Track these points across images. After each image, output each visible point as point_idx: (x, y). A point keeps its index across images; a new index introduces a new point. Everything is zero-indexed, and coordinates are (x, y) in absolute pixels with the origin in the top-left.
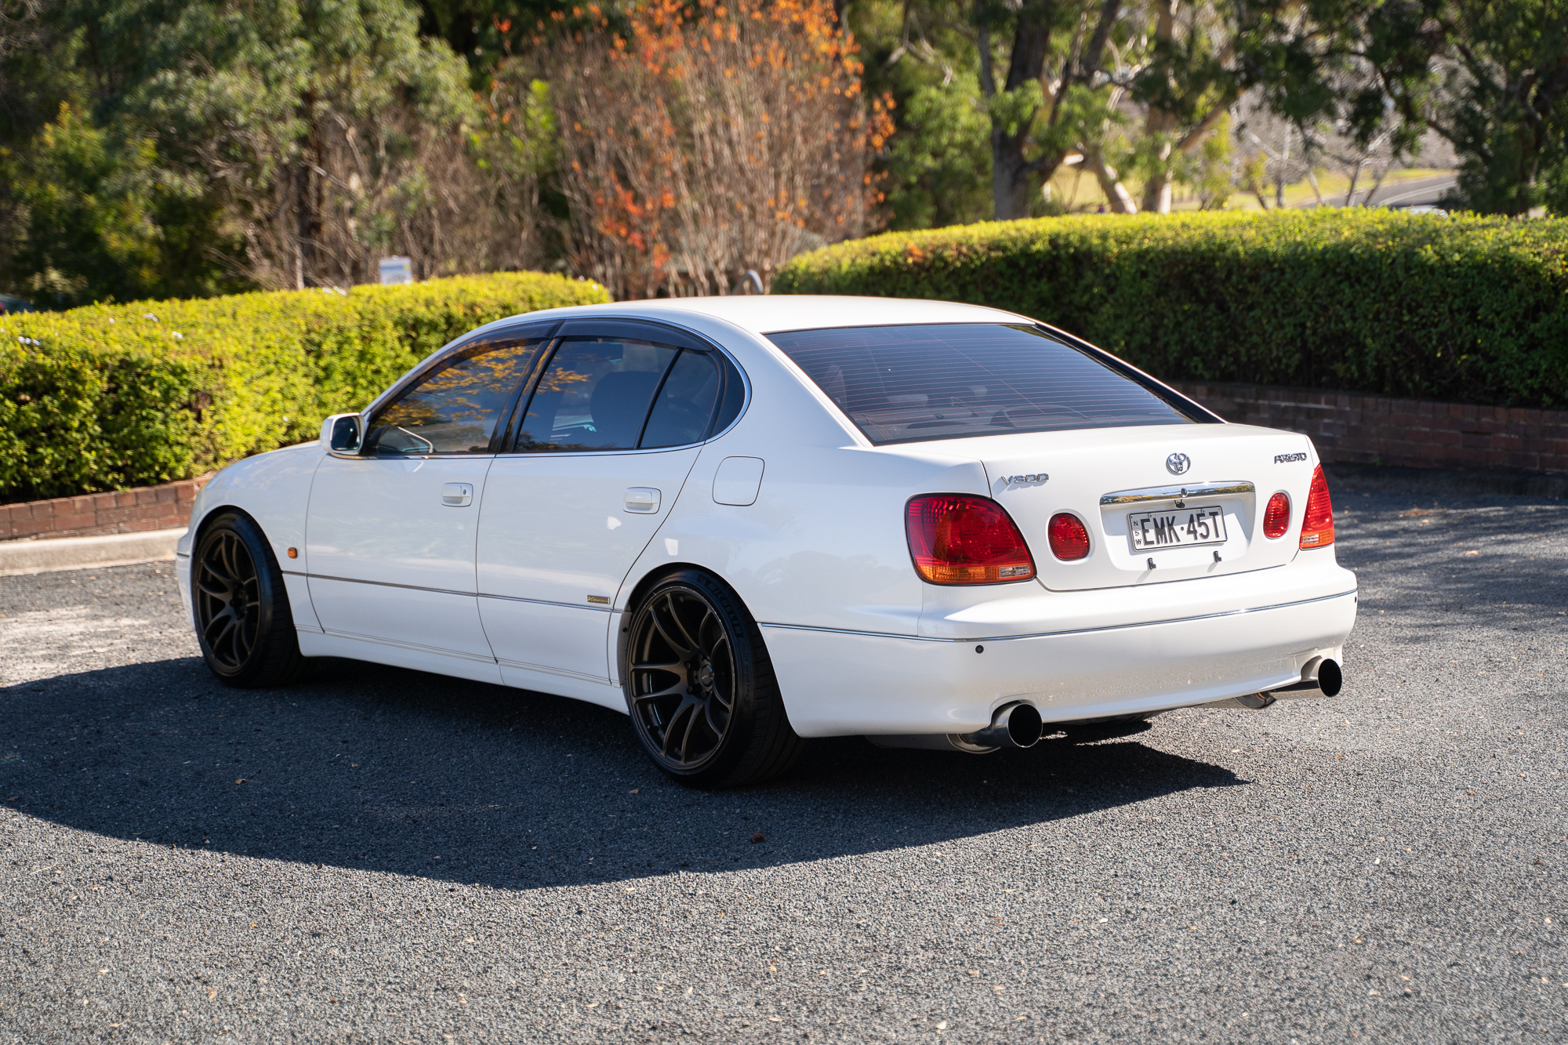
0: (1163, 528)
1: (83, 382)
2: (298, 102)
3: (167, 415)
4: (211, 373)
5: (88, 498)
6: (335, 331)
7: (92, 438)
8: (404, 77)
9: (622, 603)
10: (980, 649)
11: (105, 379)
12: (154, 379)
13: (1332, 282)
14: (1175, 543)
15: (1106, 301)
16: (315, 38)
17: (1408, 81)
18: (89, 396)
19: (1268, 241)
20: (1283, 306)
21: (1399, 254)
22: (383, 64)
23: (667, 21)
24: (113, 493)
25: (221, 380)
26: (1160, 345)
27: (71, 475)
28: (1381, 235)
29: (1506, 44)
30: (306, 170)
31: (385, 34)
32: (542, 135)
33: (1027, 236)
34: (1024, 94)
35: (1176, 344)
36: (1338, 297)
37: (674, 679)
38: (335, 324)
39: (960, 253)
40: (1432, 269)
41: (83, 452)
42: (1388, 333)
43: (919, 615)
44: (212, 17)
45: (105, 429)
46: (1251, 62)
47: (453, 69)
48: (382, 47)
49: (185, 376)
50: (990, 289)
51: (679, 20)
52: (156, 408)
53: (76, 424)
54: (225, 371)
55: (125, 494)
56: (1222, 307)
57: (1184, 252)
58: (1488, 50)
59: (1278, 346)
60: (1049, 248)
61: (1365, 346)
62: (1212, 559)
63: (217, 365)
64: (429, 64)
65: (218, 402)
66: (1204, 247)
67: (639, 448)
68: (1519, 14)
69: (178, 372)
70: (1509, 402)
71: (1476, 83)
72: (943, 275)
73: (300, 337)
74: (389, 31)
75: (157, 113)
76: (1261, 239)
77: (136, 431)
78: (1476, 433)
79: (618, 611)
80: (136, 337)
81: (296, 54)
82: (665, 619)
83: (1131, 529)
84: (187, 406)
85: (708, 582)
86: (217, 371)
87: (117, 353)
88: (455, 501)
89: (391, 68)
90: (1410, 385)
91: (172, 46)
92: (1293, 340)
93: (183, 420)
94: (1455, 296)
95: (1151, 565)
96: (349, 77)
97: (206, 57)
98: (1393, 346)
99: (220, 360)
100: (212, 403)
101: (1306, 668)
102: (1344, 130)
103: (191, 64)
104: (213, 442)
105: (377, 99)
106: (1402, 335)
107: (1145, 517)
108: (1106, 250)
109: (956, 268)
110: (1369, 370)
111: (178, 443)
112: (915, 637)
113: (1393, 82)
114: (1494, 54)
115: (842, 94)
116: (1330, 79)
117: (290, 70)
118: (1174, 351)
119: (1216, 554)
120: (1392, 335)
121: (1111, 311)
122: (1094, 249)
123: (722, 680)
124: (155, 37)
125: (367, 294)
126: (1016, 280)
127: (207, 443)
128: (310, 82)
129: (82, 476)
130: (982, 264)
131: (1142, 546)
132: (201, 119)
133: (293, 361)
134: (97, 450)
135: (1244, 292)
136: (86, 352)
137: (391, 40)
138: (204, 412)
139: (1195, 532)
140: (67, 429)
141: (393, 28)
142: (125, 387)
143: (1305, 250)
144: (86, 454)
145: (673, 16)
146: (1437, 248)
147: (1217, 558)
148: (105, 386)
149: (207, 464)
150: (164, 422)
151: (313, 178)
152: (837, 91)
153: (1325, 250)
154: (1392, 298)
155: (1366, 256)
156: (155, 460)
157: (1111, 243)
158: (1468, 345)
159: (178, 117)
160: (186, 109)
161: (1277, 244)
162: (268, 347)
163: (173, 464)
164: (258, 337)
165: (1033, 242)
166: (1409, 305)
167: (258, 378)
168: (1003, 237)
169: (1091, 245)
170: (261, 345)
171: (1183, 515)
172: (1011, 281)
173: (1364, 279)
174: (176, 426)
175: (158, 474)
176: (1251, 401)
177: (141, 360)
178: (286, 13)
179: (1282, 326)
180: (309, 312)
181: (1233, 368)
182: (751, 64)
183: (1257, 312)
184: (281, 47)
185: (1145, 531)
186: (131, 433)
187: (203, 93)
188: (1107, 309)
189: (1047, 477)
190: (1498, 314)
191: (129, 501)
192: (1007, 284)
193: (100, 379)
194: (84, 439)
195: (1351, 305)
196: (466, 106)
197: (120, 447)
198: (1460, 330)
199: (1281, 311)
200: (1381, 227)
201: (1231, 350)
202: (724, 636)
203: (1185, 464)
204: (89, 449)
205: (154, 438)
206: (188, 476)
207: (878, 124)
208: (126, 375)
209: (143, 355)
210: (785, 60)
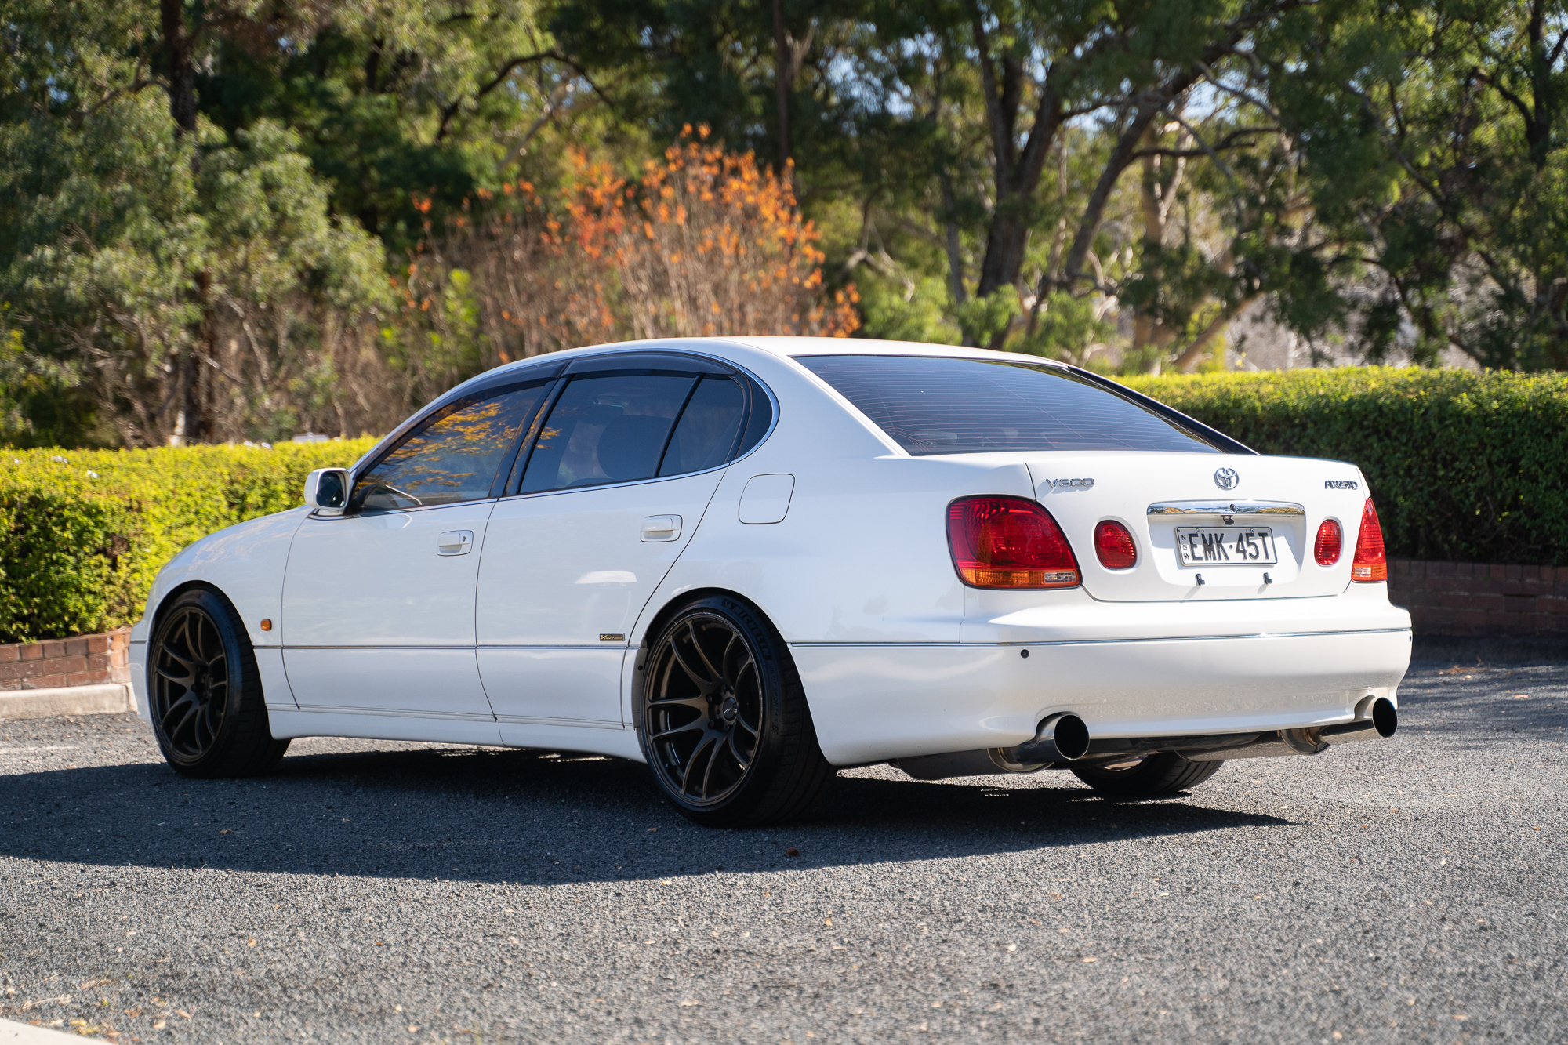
0: (1212, 544)
2: (191, 284)
3: (79, 561)
4: (129, 517)
6: (260, 483)
8: (311, 261)
9: (638, 638)
10: (1025, 654)
11: (13, 518)
12: (67, 519)
13: (1359, 436)
14: (1224, 560)
16: (212, 215)
17: (1426, 291)
19: (1287, 395)
21: (1431, 404)
22: (286, 245)
23: (605, 202)
24: (17, 645)
25: (139, 525)
28: (1411, 385)
29: (1535, 247)
30: (196, 362)
31: (290, 212)
32: (461, 331)
34: (998, 301)
36: (1366, 452)
37: (694, 713)
38: (260, 476)
40: (1468, 419)
42: (1421, 489)
43: (961, 621)
44: (97, 188)
45: (10, 573)
46: (1252, 267)
47: (367, 252)
48: (288, 226)
49: (100, 518)
51: (620, 202)
52: (67, 551)
54: (144, 515)
55: (31, 646)
58: (1516, 254)
61: (1396, 505)
62: (1262, 581)
63: (135, 508)
64: (340, 244)
65: (135, 549)
66: (1217, 403)
67: (657, 476)
68: (1550, 214)
69: (92, 512)
70: (1555, 561)
71: (1500, 291)
73: (222, 487)
74: (295, 208)
75: (32, 294)
76: (1280, 393)
77: (45, 576)
78: (1519, 596)
79: (633, 647)
81: (191, 231)
82: (687, 650)
83: (1178, 543)
84: (102, 551)
85: (734, 606)
86: (135, 514)
87: (26, 490)
88: (452, 550)
89: (296, 248)
90: (1446, 547)
91: (50, 220)
93: (96, 567)
94: (1494, 447)
95: (1200, 581)
96: (246, 261)
97: (89, 233)
98: (1427, 504)
99: (139, 503)
100: (129, 549)
101: (1360, 707)
102: (1357, 343)
103: (71, 240)
104: (128, 594)
105: (281, 282)
106: (1436, 492)
107: (1193, 531)
110: (1401, 531)
111: (90, 592)
112: (958, 643)
113: (1410, 293)
114: (1523, 260)
115: (801, 285)
116: (1340, 286)
117: (183, 248)
119: (1265, 576)
120: (1426, 491)
123: (749, 710)
124: (31, 210)
125: (294, 449)
127: (122, 593)
128: (206, 263)
131: (1190, 561)
132: (82, 298)
133: (215, 513)
137: (298, 219)
138: (120, 558)
139: (1244, 551)
141: (300, 204)
142: (34, 528)
143: (1329, 401)
145: (612, 197)
146: (1473, 396)
147: (1267, 580)
148: (13, 526)
149: (120, 617)
150: (77, 568)
151: (203, 370)
152: (796, 280)
153: (1351, 401)
154: (1425, 452)
155: (1396, 407)
156: (65, 610)
158: (1509, 500)
159: (58, 297)
160: (66, 288)
161: (1299, 398)
162: (189, 495)
163: (84, 614)
164: (179, 481)
166: (1444, 459)
167: (177, 527)
170: (182, 491)
171: (1231, 533)
173: (1394, 433)
174: (89, 572)
175: (67, 625)
177: (52, 499)
178: (179, 186)
180: (232, 462)
182: (700, 251)
184: (174, 223)
185: (1193, 546)
186: (39, 578)
187: (85, 271)
189: (1092, 482)
190: (1541, 466)
191: (36, 654)
193: (8, 518)
195: (1379, 461)
196: (380, 289)
197: (26, 594)
198: (1500, 484)
200: (1411, 379)
202: (751, 659)
203: (1234, 480)
205: (64, 585)
206: (100, 629)
207: (840, 318)
208: (35, 514)
209: (55, 494)
210: (737, 246)
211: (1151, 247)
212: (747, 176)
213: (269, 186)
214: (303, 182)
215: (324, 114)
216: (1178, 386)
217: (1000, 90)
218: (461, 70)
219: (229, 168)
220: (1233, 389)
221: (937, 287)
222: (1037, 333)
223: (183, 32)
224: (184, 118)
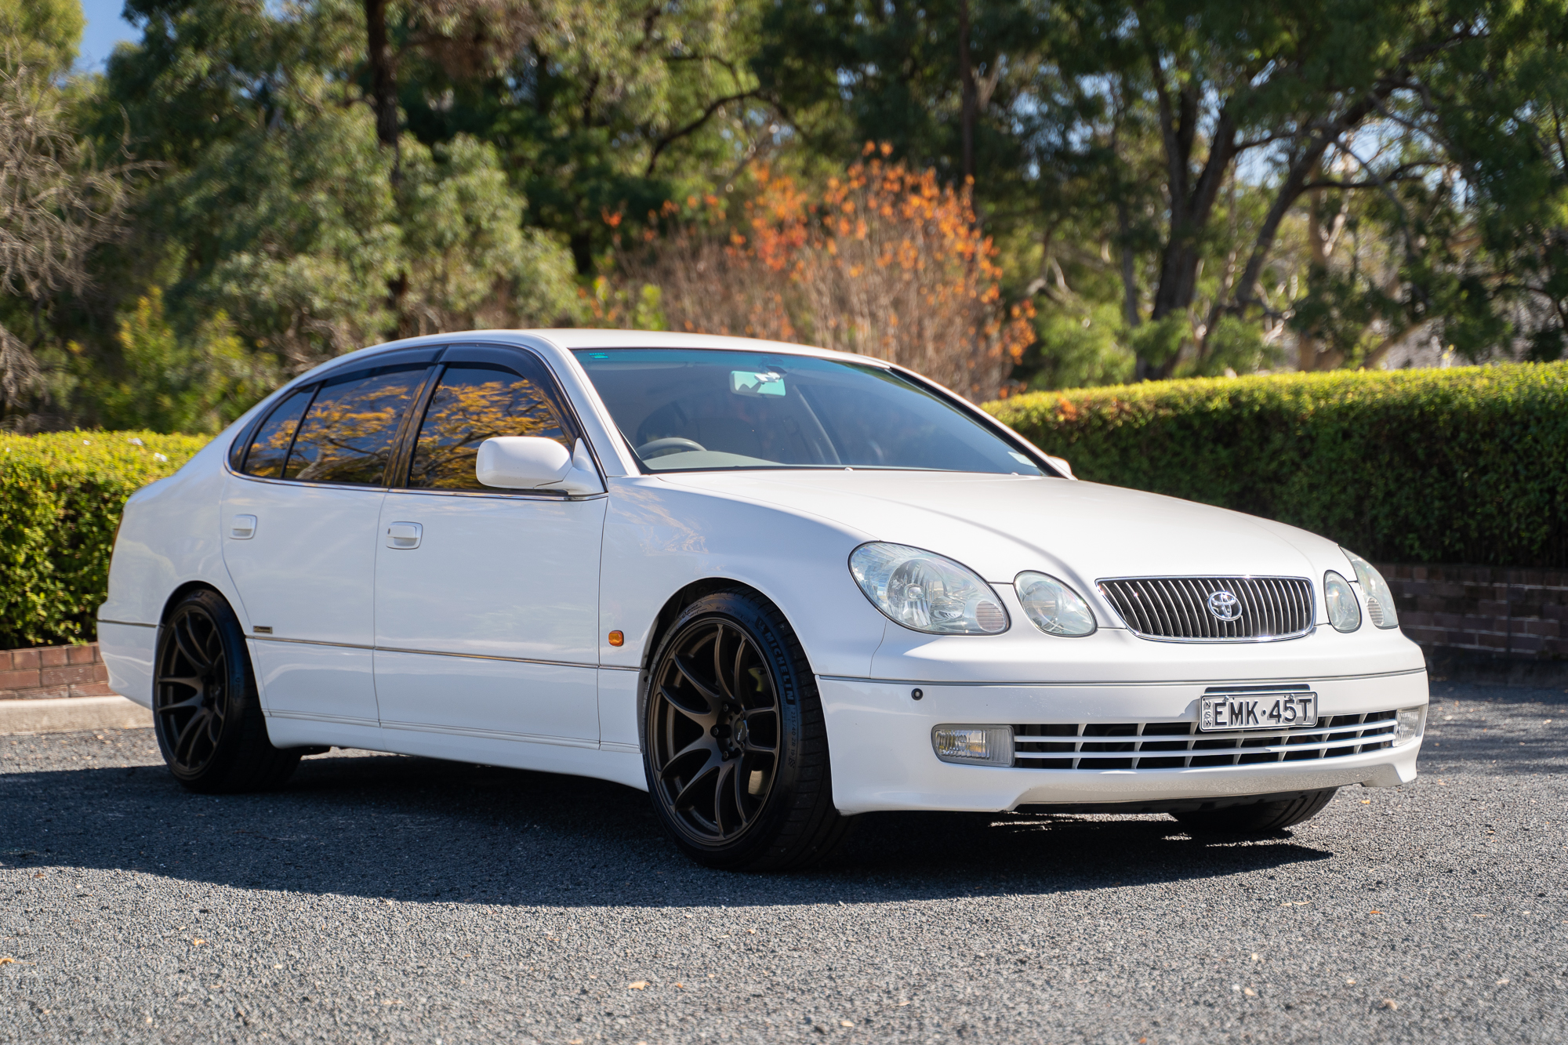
1: (33, 506)
2: (387, 292)
5: (32, 651)
7: (42, 578)
8: (503, 271)
11: (62, 503)
15: (1298, 467)
16: (408, 225)
18: (40, 524)
19: (1502, 389)
20: (1526, 468)
22: (480, 257)
23: (789, 218)
24: (65, 647)
26: (1366, 519)
27: (12, 622)
31: (484, 224)
33: (1203, 393)
34: (1171, 324)
35: (1387, 517)
39: (1122, 410)
41: (29, 594)
44: (297, 198)
45: (59, 567)
46: (1418, 293)
47: (557, 262)
48: (483, 238)
50: (1157, 453)
51: (803, 218)
53: (21, 559)
55: (81, 648)
56: (1447, 472)
57: (1399, 407)
59: (1519, 516)
60: (1229, 406)
64: (529, 255)
66: (1423, 398)
72: (1100, 435)
74: (489, 220)
75: (230, 297)
80: (108, 458)
81: (385, 240)
87: (79, 473)
89: (490, 259)
91: (250, 228)
92: (1539, 510)
96: (445, 271)
97: (288, 242)
103: (270, 249)
105: (476, 293)
108: (1300, 406)
109: (1117, 428)
115: (977, 301)
116: (1505, 312)
117: (378, 256)
118: (1385, 526)
121: (1305, 481)
122: (1286, 406)
124: (232, 219)
126: (1188, 444)
128: (400, 271)
129: (26, 625)
130: (1148, 424)
132: (273, 303)
134: (46, 591)
135: (1477, 452)
136: (39, 469)
137: (491, 231)
140: (10, 565)
141: (494, 217)
142: (88, 516)
144: (33, 597)
145: (797, 212)
148: (61, 512)
152: (973, 293)
157: (1306, 399)
159: (252, 303)
160: (259, 293)
165: (1209, 398)
168: (1173, 393)
169: (1280, 402)
172: (1182, 445)
176: (1485, 584)
177: (109, 483)
178: (379, 200)
179: (1525, 492)
181: (1459, 546)
182: (879, 264)
183: (1492, 477)
184: (370, 231)
186: (92, 572)
187: (280, 277)
188: (1300, 479)
192: (1178, 449)
193: (56, 503)
194: (31, 577)
199: (1523, 474)
201: (1456, 524)
204: (37, 590)
207: (1017, 333)
208: (89, 501)
209: (112, 477)
210: (916, 260)
211: (1318, 273)
212: (927, 192)
213: (465, 197)
214: (498, 196)
215: (542, 146)
216: (1376, 381)
217: (1176, 126)
218: (654, 89)
219: (427, 181)
220: (1441, 384)
221: (1112, 313)
222: (1207, 356)
223: (388, 52)
224: (387, 134)
